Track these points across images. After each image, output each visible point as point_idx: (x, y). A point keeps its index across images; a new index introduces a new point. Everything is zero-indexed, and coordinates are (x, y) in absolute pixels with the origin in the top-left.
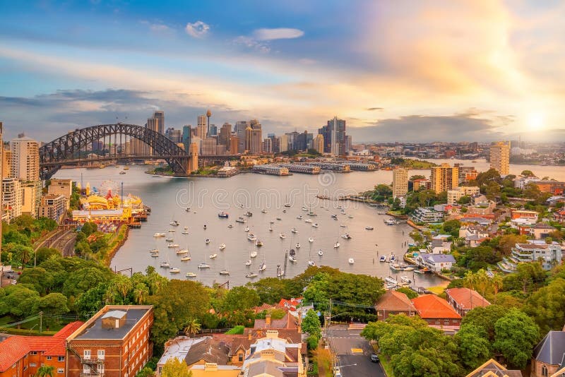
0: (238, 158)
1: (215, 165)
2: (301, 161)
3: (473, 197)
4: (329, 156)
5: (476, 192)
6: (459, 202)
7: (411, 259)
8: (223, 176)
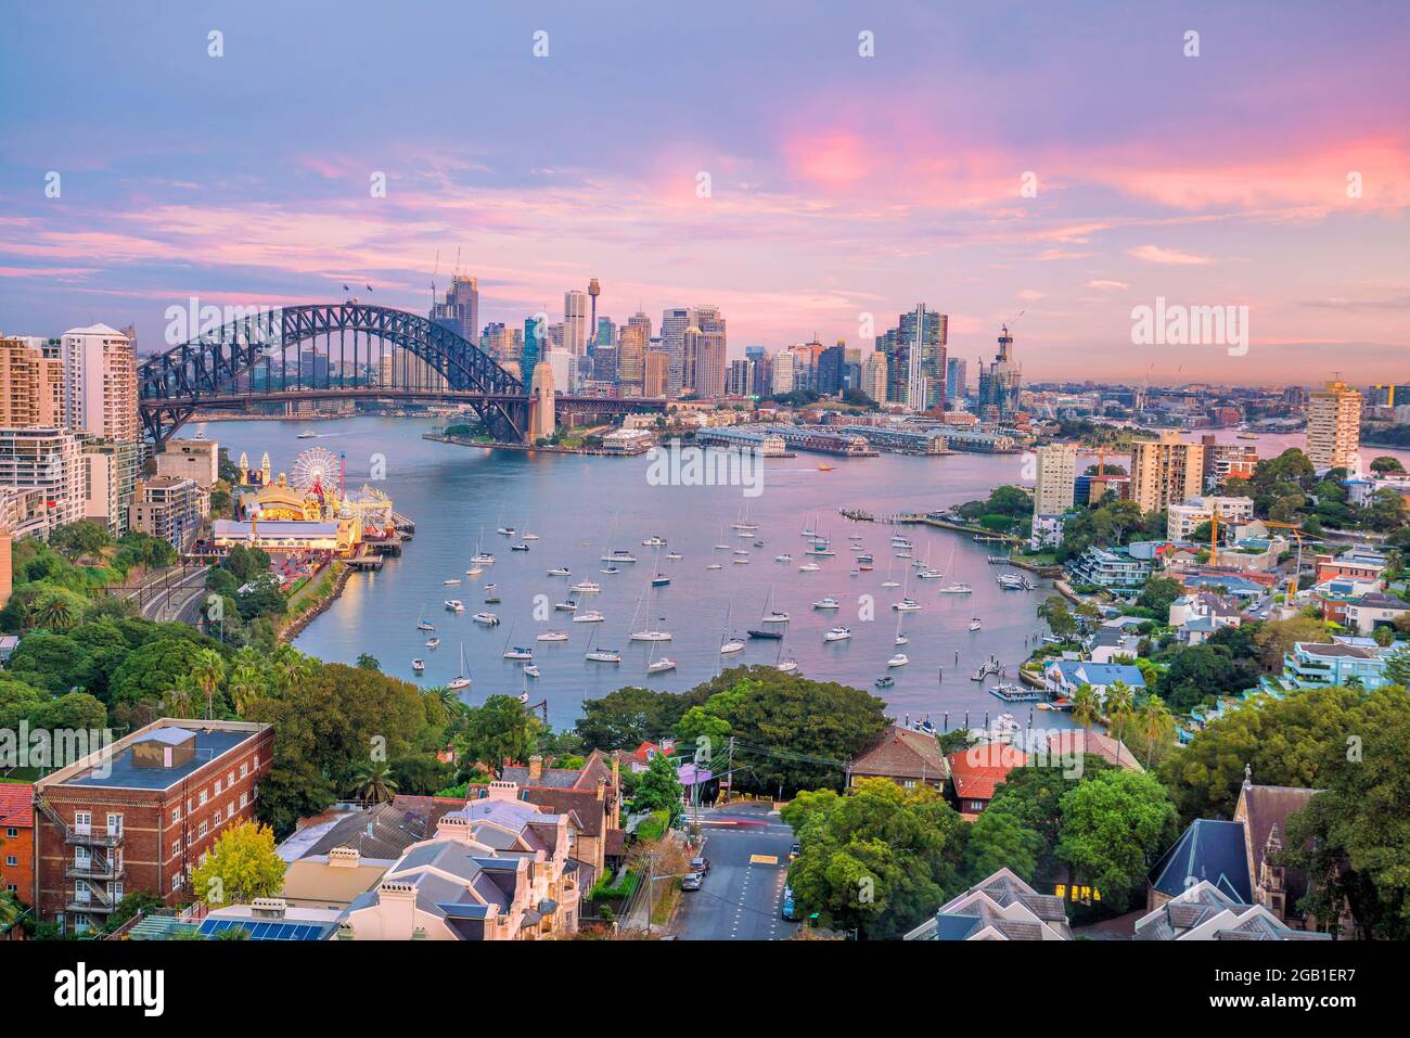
0: (659, 407)
1: (599, 423)
2: (824, 421)
3: (1233, 525)
4: (898, 412)
5: (1243, 511)
6: (1196, 537)
7: (1036, 674)
8: (616, 453)
